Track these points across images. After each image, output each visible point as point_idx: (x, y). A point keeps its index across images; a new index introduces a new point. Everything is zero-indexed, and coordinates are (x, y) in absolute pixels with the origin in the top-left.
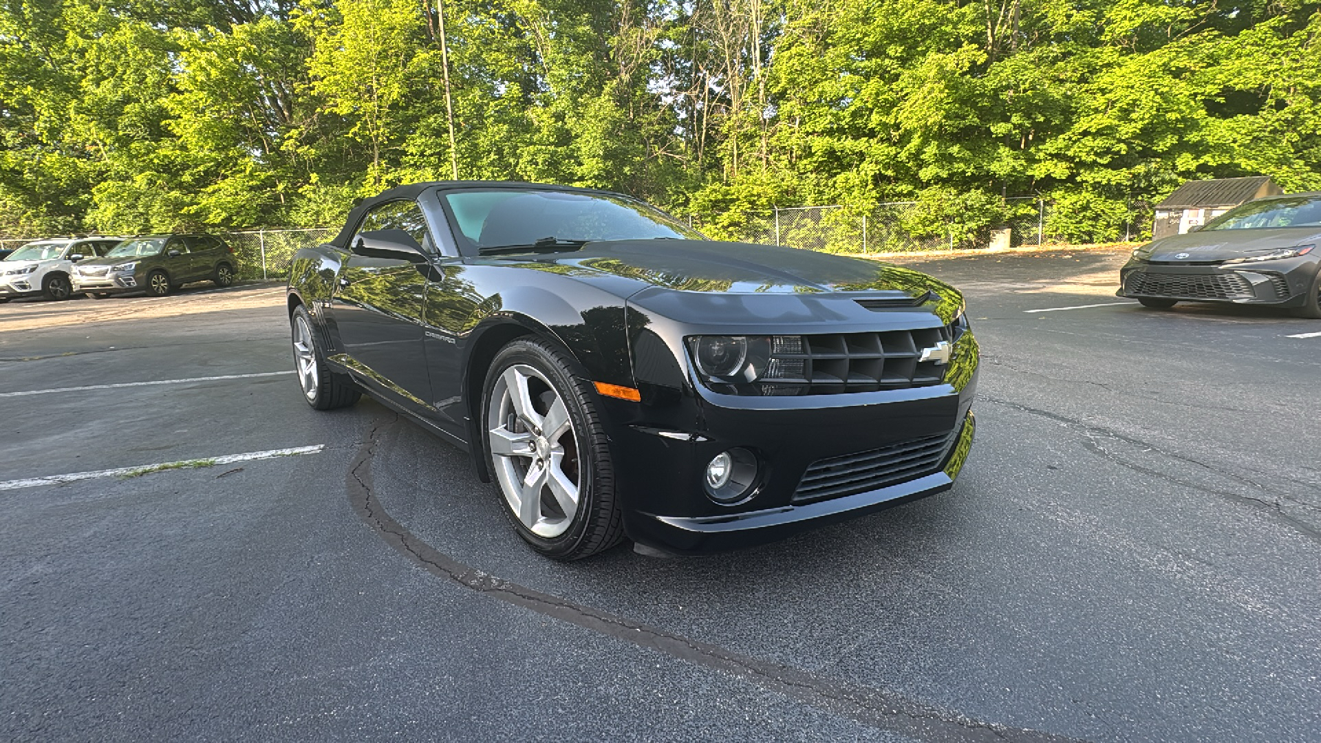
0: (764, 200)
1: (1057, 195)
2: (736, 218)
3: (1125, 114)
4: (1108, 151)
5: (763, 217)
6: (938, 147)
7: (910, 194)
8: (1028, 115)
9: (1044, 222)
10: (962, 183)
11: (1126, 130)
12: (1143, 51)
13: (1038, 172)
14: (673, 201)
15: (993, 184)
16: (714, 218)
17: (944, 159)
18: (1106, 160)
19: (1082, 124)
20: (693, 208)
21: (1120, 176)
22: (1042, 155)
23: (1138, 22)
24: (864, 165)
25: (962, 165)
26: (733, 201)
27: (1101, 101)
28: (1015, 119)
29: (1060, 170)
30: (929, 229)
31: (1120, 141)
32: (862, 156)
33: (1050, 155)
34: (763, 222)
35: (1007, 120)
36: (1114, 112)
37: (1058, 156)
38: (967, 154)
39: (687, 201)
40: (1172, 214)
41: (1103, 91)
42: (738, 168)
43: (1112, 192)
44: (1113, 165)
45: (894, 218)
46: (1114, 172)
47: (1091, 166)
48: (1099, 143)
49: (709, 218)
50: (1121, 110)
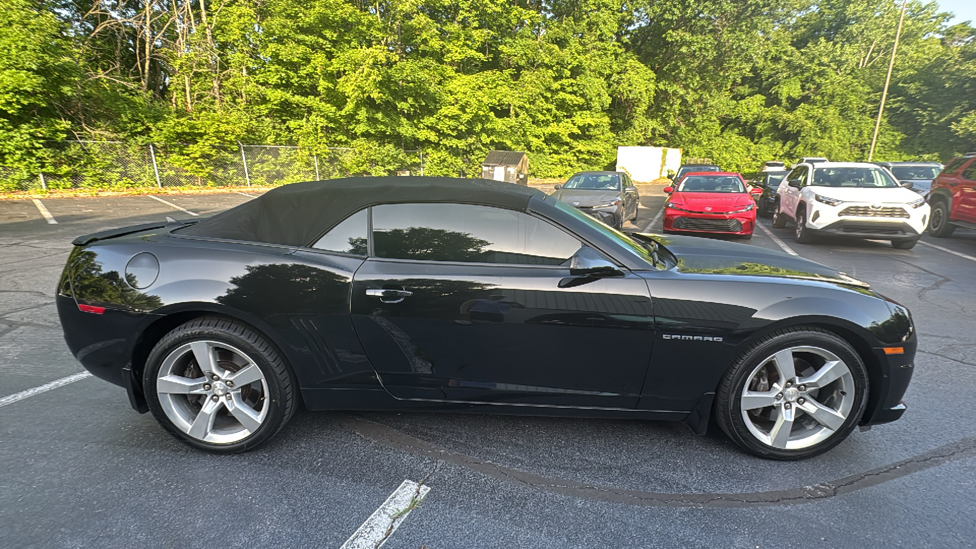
0: (233, 137)
1: (429, 151)
2: (206, 150)
3: (463, 109)
4: (456, 129)
5: (233, 152)
6: (367, 112)
7: (346, 142)
8: (416, 100)
9: (423, 168)
10: (382, 138)
11: (465, 117)
12: (467, 72)
13: (422, 135)
14: (131, 129)
15: (398, 140)
16: (181, 149)
17: (372, 121)
18: (455, 134)
19: (444, 111)
20: (157, 138)
21: (461, 144)
22: (421, 126)
23: (463, 56)
24: (312, 117)
25: (382, 126)
26: (201, 135)
27: (451, 99)
28: (410, 100)
29: (433, 137)
30: (361, 168)
31: (462, 124)
32: (310, 110)
33: (427, 126)
34: (230, 156)
35: (405, 100)
36: (457, 106)
37: (431, 128)
38: (387, 120)
39: (148, 129)
40: (490, 168)
41: (451, 93)
42: (192, 103)
43: (454, 151)
44: (457, 137)
45: (336, 159)
46: (459, 141)
47: (446, 136)
48: (452, 123)
49: (177, 149)
50: (461, 105)
